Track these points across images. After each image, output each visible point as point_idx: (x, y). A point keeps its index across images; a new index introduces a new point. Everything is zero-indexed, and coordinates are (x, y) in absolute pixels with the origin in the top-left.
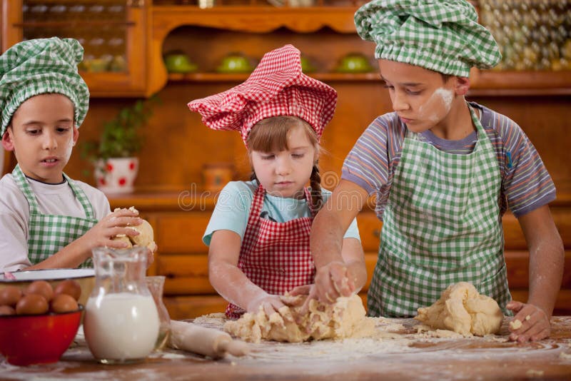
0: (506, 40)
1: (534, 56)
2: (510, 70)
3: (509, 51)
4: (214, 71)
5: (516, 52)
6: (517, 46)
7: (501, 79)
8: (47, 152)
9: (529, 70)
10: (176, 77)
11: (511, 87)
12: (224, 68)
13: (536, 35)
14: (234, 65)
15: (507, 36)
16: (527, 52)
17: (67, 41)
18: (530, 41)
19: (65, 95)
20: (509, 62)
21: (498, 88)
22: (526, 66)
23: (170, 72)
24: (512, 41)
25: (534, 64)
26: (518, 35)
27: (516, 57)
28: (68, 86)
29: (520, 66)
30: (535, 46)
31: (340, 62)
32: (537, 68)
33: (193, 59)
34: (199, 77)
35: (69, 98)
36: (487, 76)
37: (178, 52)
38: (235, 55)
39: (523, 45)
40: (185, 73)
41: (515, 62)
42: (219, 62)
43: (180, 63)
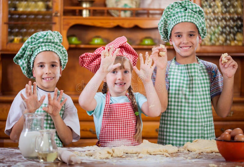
0: (212, 33)
1: (224, 39)
2: (213, 45)
3: (213, 37)
4: (88, 44)
5: (216, 38)
6: (216, 35)
7: (209, 49)
8: (46, 75)
9: (221, 45)
10: (72, 46)
11: (214, 52)
12: (92, 43)
13: (224, 30)
14: (97, 41)
15: (212, 31)
16: (221, 38)
17: (55, 32)
18: (222, 33)
19: (55, 52)
20: (213, 42)
21: (208, 53)
22: (220, 43)
23: (70, 44)
24: (214, 33)
25: (223, 43)
26: (217, 30)
27: (216, 40)
28: (57, 49)
29: (217, 44)
30: (224, 35)
31: (141, 41)
32: (225, 44)
33: (79, 39)
34: (82, 46)
35: (57, 53)
36: (203, 47)
37: (73, 36)
38: (98, 37)
39: (219, 35)
40: (76, 45)
41: (215, 42)
42: (91, 40)
43: (74, 40)
